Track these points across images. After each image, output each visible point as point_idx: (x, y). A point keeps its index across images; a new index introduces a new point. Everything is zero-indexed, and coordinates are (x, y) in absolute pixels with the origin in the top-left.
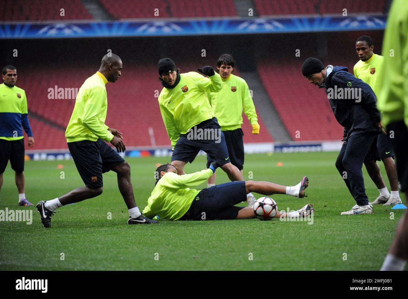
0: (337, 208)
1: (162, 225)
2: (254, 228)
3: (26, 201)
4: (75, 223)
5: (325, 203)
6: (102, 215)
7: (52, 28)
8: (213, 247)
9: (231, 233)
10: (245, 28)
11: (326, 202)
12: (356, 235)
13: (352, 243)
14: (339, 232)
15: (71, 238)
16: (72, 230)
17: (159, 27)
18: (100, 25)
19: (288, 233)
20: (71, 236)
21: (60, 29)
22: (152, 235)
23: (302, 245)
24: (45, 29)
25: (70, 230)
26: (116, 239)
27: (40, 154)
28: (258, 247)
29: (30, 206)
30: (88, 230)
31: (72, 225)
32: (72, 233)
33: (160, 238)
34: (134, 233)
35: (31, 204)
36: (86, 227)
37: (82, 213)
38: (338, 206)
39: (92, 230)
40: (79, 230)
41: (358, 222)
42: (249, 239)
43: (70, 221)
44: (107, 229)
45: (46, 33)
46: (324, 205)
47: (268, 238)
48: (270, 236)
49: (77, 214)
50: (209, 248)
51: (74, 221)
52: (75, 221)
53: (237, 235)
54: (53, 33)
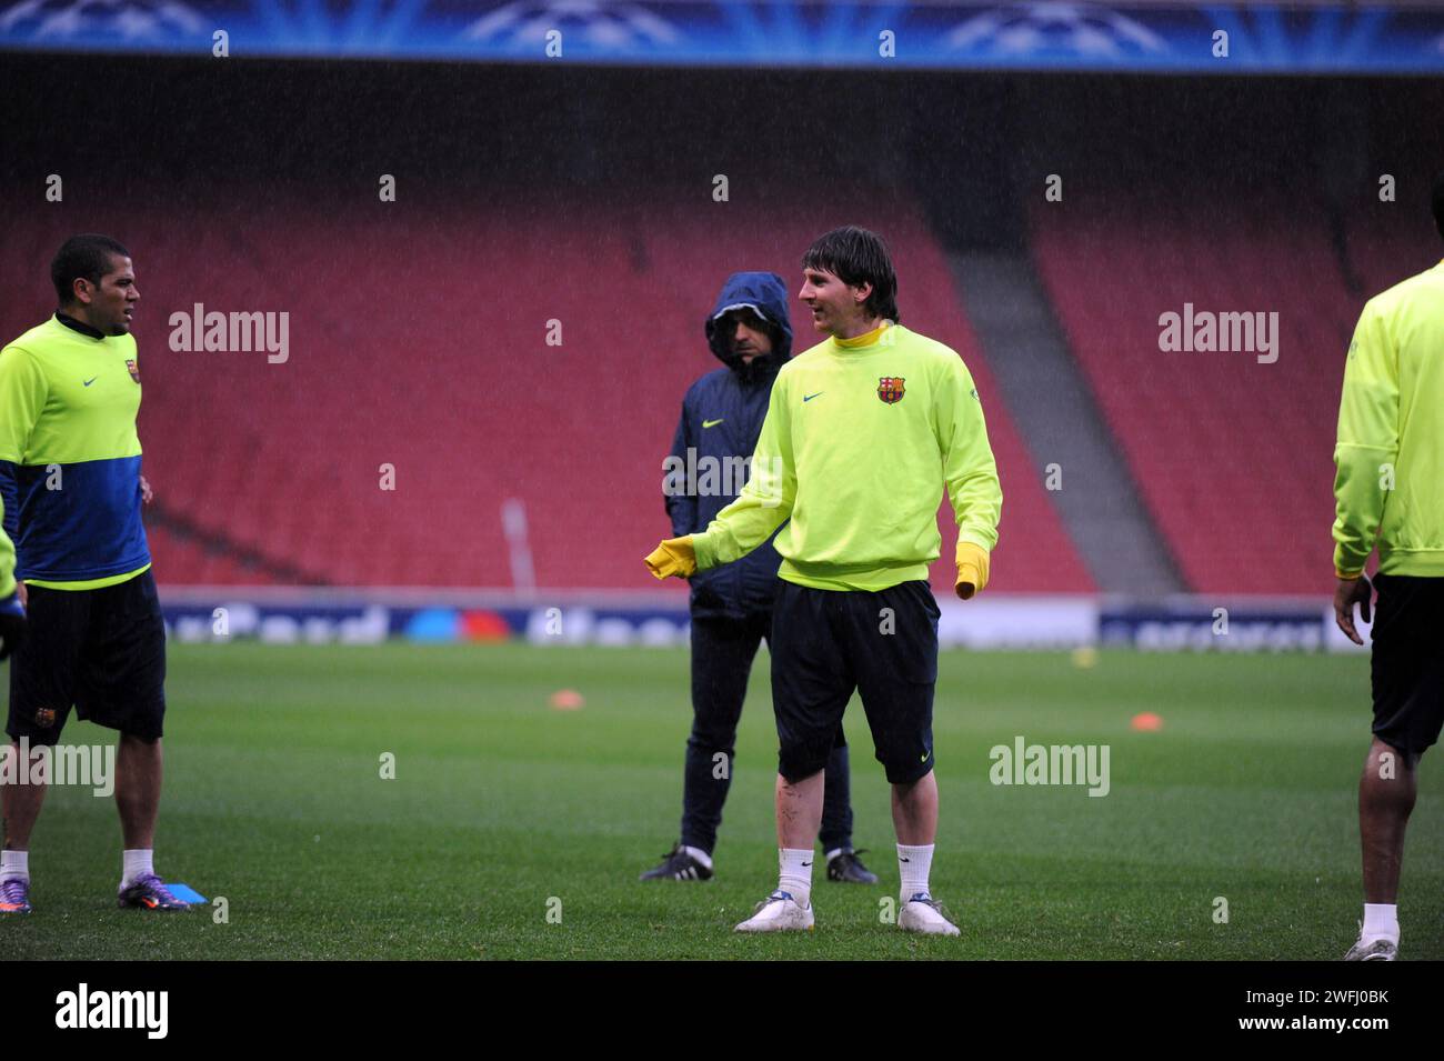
3: (156, 885)
17: (574, 22)
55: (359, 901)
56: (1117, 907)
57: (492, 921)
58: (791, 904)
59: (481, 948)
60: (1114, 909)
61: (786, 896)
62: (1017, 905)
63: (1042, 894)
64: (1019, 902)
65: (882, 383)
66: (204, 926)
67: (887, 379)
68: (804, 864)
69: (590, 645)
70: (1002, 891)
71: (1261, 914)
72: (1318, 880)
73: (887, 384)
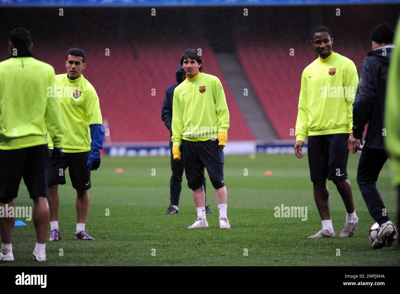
55: (66, 224)
56: (260, 221)
57: (99, 228)
58: (202, 221)
59: (97, 235)
60: (259, 221)
61: (200, 219)
62: (235, 221)
63: (241, 218)
64: (235, 220)
65: (200, 88)
66: (26, 231)
67: (201, 87)
68: (203, 211)
69: (126, 156)
70: (231, 217)
71: (297, 222)
72: (312, 212)
73: (201, 88)
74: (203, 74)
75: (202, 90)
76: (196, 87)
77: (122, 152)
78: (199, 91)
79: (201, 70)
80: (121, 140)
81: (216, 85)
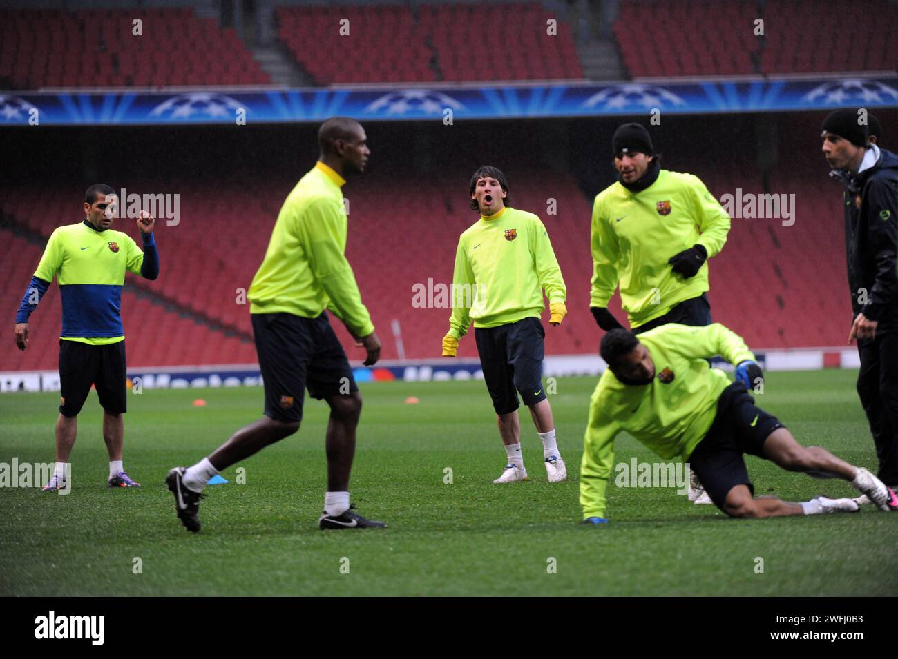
0: (795, 493)
1: (418, 529)
2: (616, 537)
3: (125, 477)
4: (229, 524)
5: (770, 483)
6: (289, 507)
7: (182, 102)
8: (528, 578)
9: (568, 548)
10: (601, 104)
11: (772, 480)
12: (837, 553)
13: (828, 570)
14: (799, 546)
15: (220, 557)
16: (223, 539)
17: (415, 102)
18: (285, 97)
19: (690, 548)
20: (220, 552)
21: (200, 105)
22: (395, 552)
23: (721, 573)
24: (167, 105)
25: (219, 539)
26: (318, 559)
27: (156, 376)
28: (625, 577)
29: (132, 486)
30: (257, 541)
31: (223, 529)
32: (223, 546)
33: (413, 556)
34: (357, 548)
35: (134, 483)
36: (253, 534)
37: (246, 504)
38: (799, 489)
39: (267, 539)
40: (239, 539)
41: (842, 525)
42: (604, 561)
43: (218, 521)
44: (298, 538)
45: (168, 112)
46: (768, 487)
47: (647, 558)
48: (649, 554)
49: (234, 505)
50: (518, 579)
51: (227, 519)
52: (230, 519)
53: (580, 552)
54: (184, 114)
58: (516, 469)
61: (513, 466)
65: (506, 233)
67: (508, 230)
68: (517, 450)
73: (508, 232)
74: (511, 209)
75: (511, 236)
76: (499, 232)
77: (426, 374)
78: (504, 238)
79: (506, 203)
80: (422, 355)
81: (536, 227)
